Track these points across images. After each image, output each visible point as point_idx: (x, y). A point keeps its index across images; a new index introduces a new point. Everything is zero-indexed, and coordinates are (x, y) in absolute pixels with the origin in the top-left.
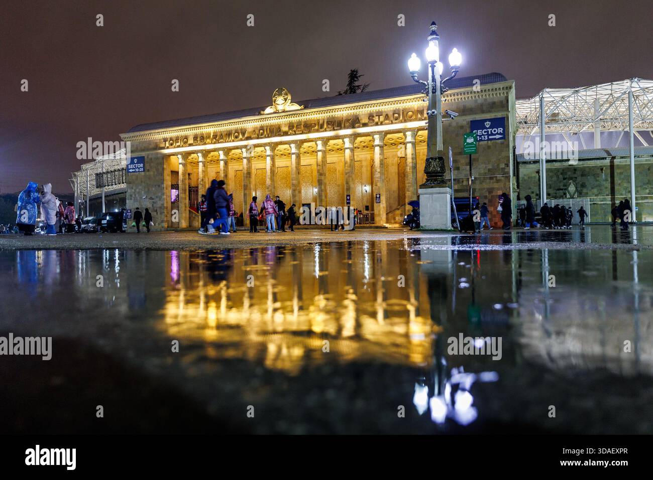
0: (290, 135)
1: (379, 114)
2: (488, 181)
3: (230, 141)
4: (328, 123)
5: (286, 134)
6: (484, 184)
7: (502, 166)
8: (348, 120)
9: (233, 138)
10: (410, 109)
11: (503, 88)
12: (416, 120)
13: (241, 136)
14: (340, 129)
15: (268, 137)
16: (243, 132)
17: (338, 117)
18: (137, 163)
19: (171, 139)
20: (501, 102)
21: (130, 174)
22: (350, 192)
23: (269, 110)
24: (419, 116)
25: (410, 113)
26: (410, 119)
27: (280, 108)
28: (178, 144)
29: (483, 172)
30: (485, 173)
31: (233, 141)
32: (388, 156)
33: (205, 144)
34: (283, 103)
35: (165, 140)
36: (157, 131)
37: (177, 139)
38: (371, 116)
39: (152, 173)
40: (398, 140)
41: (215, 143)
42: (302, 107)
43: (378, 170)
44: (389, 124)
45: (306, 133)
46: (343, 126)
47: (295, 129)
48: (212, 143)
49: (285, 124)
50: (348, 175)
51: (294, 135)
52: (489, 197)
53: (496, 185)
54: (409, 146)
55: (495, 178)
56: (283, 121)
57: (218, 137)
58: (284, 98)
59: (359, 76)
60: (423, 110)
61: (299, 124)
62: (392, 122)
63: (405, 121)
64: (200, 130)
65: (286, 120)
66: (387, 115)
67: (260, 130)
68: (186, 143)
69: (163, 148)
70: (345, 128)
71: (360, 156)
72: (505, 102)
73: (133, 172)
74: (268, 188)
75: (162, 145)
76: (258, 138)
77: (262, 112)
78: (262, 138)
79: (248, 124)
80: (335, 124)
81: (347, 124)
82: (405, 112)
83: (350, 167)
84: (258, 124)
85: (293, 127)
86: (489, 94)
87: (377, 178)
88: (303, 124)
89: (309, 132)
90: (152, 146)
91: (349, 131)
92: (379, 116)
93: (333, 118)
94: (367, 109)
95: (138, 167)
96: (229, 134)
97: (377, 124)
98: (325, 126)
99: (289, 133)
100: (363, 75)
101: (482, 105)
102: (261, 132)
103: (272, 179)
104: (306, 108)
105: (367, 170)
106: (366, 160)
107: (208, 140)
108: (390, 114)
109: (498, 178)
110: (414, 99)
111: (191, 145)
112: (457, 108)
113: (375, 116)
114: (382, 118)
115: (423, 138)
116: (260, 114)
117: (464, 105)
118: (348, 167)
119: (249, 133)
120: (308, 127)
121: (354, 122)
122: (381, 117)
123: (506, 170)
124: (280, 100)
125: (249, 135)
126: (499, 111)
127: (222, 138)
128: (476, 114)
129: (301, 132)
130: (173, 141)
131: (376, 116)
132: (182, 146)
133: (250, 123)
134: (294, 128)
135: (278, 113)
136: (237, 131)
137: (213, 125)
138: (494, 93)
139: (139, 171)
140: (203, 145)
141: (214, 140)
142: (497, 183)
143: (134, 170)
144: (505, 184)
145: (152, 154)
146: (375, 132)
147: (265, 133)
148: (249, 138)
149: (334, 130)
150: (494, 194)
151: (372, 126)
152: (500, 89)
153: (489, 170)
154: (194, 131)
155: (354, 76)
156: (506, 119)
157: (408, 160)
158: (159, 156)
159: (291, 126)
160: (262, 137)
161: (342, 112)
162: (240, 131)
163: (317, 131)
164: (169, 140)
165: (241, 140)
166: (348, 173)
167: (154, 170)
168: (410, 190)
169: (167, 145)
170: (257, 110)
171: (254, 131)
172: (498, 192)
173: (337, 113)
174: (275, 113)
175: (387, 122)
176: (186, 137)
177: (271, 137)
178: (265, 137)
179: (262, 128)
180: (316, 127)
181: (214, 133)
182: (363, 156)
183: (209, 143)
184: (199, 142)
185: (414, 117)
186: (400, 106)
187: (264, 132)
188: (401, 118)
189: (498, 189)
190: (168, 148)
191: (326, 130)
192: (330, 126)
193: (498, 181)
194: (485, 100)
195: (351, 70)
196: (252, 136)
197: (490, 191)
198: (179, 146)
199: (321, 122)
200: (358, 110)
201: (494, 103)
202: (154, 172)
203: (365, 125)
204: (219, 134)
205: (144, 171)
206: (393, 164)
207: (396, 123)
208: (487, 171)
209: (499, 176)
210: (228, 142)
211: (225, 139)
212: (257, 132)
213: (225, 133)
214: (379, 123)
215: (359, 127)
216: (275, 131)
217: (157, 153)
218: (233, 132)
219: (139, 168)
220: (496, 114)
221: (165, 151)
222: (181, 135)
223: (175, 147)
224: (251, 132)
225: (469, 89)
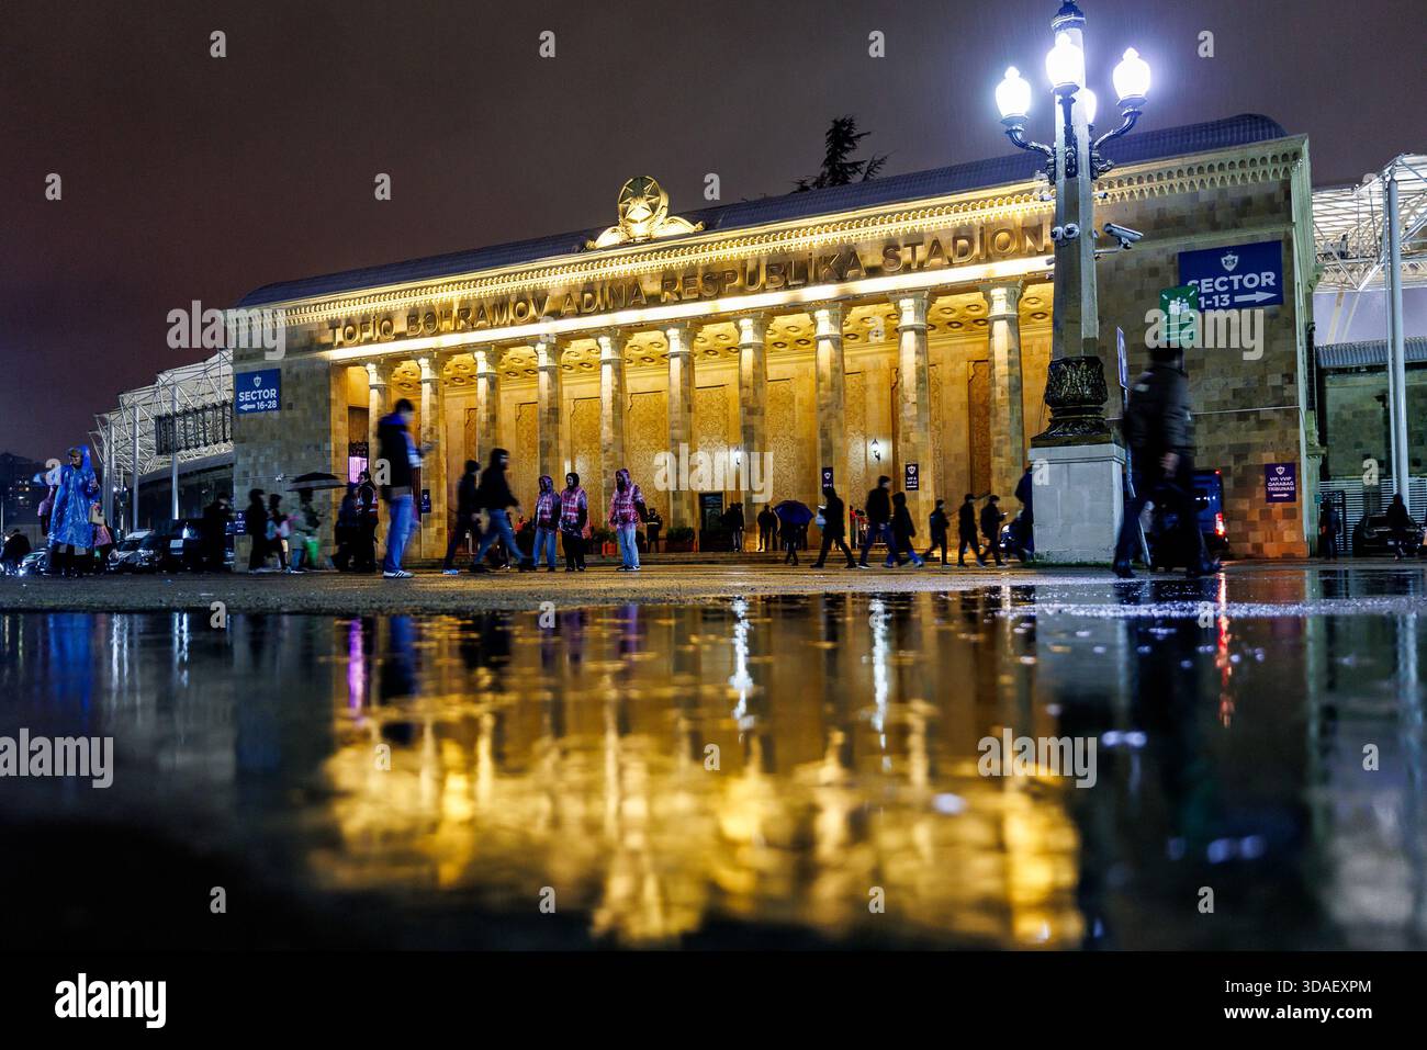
0: (665, 304)
1: (914, 241)
2: (1233, 424)
3: (505, 325)
4: (770, 270)
5: (654, 301)
6: (1220, 433)
7: (1275, 380)
8: (825, 259)
9: (511, 316)
10: (1001, 223)
11: (1274, 158)
12: (1019, 254)
13: (532, 311)
14: (805, 285)
15: (607, 311)
16: (539, 298)
17: (797, 253)
18: (260, 388)
19: (349, 322)
20: (1270, 197)
21: (242, 415)
22: (831, 460)
23: (607, 238)
24: (1029, 243)
25: (1003, 236)
26: (1003, 253)
27: (639, 231)
28: (366, 335)
29: (1216, 399)
30: (1225, 402)
31: (513, 324)
32: (939, 356)
33: (438, 333)
34: (646, 217)
35: (334, 325)
36: (312, 301)
37: (365, 321)
38: (890, 248)
39: (297, 413)
40: (968, 312)
41: (463, 330)
42: (699, 226)
43: (912, 397)
44: (941, 267)
45: (710, 298)
46: (811, 275)
47: (678, 287)
48: (455, 331)
49: (652, 275)
50: (826, 411)
51: (676, 303)
52: (1237, 469)
53: (1256, 437)
54: (1001, 328)
55: (1252, 417)
56: (646, 268)
57: (471, 314)
58: (650, 205)
59: (859, 136)
60: (1041, 226)
61: (690, 273)
62: (950, 260)
63: (989, 259)
64: (424, 297)
65: (653, 262)
66: (936, 243)
67: (583, 293)
68: (387, 330)
69: (329, 346)
70: (818, 281)
71: (861, 359)
72: (1280, 198)
73: (250, 411)
74: (606, 451)
75: (326, 339)
76: (579, 314)
77: (590, 244)
78: (589, 314)
79: (553, 277)
80: (791, 270)
81: (824, 272)
82: (988, 232)
83: (832, 390)
84: (578, 277)
85: (674, 281)
86: (1233, 176)
87: (909, 419)
88: (700, 272)
89: (719, 295)
90: (303, 341)
91: (829, 291)
92: (914, 246)
93: (784, 254)
94: (879, 228)
95: (263, 399)
96: (501, 305)
97: (907, 269)
98: (763, 278)
99: (663, 300)
100: (869, 133)
101: (1211, 207)
102: (586, 299)
103: (617, 426)
104: (709, 228)
105: (880, 399)
106: (877, 369)
107: (447, 324)
108: (946, 240)
109: (1262, 417)
110: (1012, 195)
111: (400, 336)
112: (1139, 218)
113: (901, 244)
114: (921, 252)
115: (1042, 304)
116: (583, 249)
117: (1159, 209)
118: (826, 389)
119: (554, 301)
120: (715, 281)
121: (843, 263)
122: (918, 248)
123: (1286, 393)
124: (638, 209)
125: (553, 308)
126: (1261, 224)
127: (483, 317)
128: (1193, 232)
129: (696, 296)
130: (355, 327)
131: (906, 246)
132: (378, 341)
133: (558, 275)
134: (676, 285)
135: (635, 244)
136: (521, 297)
137: (459, 282)
138: (1249, 171)
139: (266, 409)
140: (432, 335)
141: (462, 322)
142: (1260, 430)
143: (253, 406)
144: (1284, 433)
145: (299, 363)
146: (902, 291)
147: (599, 300)
148: (552, 316)
149: (787, 287)
150: (1251, 461)
151: (893, 274)
152: (1264, 160)
153: (1236, 393)
154: (408, 300)
155: (842, 135)
156: (1283, 245)
157: (997, 368)
158: (318, 366)
159: (668, 279)
160: (590, 310)
161: (809, 239)
162: (530, 297)
163: (741, 291)
164: (343, 324)
165: (534, 320)
166: (827, 406)
167: (306, 405)
168: (1003, 453)
169: (339, 337)
170: (575, 240)
171: (569, 295)
172: (1264, 455)
173: (794, 241)
174: (624, 244)
175: (937, 261)
176: (389, 317)
177: (614, 310)
178: (599, 312)
179: (589, 287)
180: (738, 282)
181: (462, 302)
182: (868, 358)
183: (448, 332)
184: (422, 327)
185: (1014, 247)
186: (975, 217)
187: (594, 297)
188: (977, 250)
189: (1264, 448)
190: (341, 345)
191: (764, 290)
192: (776, 278)
193: (1262, 424)
194: (1222, 192)
195: (835, 122)
196: (564, 310)
197: (1241, 452)
198: (369, 341)
199: (751, 267)
200: (855, 231)
201: (1247, 202)
202: (304, 410)
203: (874, 272)
204: (474, 306)
205: (279, 407)
206: (953, 381)
207: (961, 265)
208: (1229, 396)
209: (1266, 411)
210: (498, 326)
211: (490, 317)
212: (576, 297)
213: (492, 302)
214: (914, 267)
215: (856, 278)
216: (626, 294)
217: (314, 361)
218: (513, 299)
219: (266, 401)
220: (1256, 233)
221: (335, 355)
222: (375, 311)
223: (359, 344)
224: (559, 298)
225: (1174, 163)
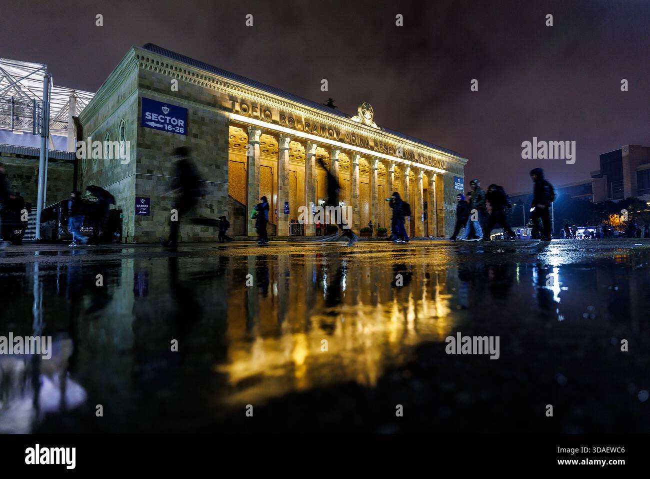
0: (374, 151)
3: (324, 137)
5: (372, 149)
8: (408, 153)
9: (327, 134)
10: (435, 158)
13: (335, 136)
14: (405, 159)
15: (359, 146)
16: (338, 132)
17: (404, 149)
18: (168, 115)
19: (244, 102)
21: (147, 129)
23: (355, 118)
25: (435, 162)
27: (367, 122)
28: (255, 113)
31: (327, 138)
33: (295, 128)
35: (233, 99)
37: (254, 106)
38: (419, 156)
39: (202, 142)
41: (307, 132)
42: (380, 128)
44: (427, 165)
45: (385, 154)
46: (406, 156)
47: (379, 147)
48: (303, 131)
49: (372, 139)
51: (377, 151)
56: (369, 135)
57: (310, 126)
58: (371, 115)
60: (440, 162)
61: (381, 143)
64: (288, 108)
65: (372, 135)
66: (426, 158)
67: (352, 137)
68: (268, 116)
69: (230, 110)
73: (155, 128)
75: (228, 104)
76: (350, 144)
77: (351, 118)
78: (353, 145)
79: (341, 125)
84: (351, 129)
85: (378, 144)
86: (460, 163)
88: (383, 144)
89: (387, 153)
90: (208, 99)
91: (409, 163)
94: (418, 149)
95: (170, 123)
96: (323, 128)
97: (422, 163)
98: (396, 152)
99: (375, 149)
101: (457, 168)
102: (353, 139)
107: (299, 126)
108: (428, 158)
110: (437, 153)
111: (274, 122)
114: (424, 160)
117: (452, 166)
119: (342, 135)
120: (387, 149)
121: (412, 156)
124: (368, 114)
125: (342, 138)
127: (315, 129)
128: (455, 173)
129: (382, 151)
130: (247, 107)
131: (422, 157)
132: (262, 120)
133: (343, 125)
135: (366, 125)
136: (331, 128)
137: (305, 109)
139: (173, 131)
140: (291, 128)
141: (307, 128)
143: (161, 126)
145: (204, 111)
146: (422, 168)
147: (357, 141)
148: (342, 140)
149: (401, 158)
151: (419, 163)
154: (281, 106)
158: (219, 118)
159: (376, 143)
160: (354, 144)
162: (334, 130)
163: (392, 155)
164: (240, 101)
165: (335, 139)
167: (209, 138)
169: (237, 107)
171: (348, 135)
173: (404, 145)
174: (362, 123)
175: (426, 163)
176: (268, 110)
177: (361, 147)
178: (356, 145)
179: (353, 134)
180: (392, 152)
183: (299, 130)
184: (287, 122)
185: (436, 165)
186: (431, 155)
187: (355, 139)
188: (432, 163)
190: (237, 112)
191: (397, 156)
196: (345, 140)
198: (256, 117)
199: (395, 148)
201: (460, 169)
202: (208, 142)
203: (417, 161)
204: (311, 123)
205: (186, 133)
210: (321, 136)
211: (319, 131)
212: (350, 137)
213: (320, 125)
215: (414, 161)
216: (364, 142)
218: (328, 127)
219: (174, 126)
221: (233, 116)
222: (261, 103)
223: (249, 116)
224: (345, 135)
225: (456, 157)
